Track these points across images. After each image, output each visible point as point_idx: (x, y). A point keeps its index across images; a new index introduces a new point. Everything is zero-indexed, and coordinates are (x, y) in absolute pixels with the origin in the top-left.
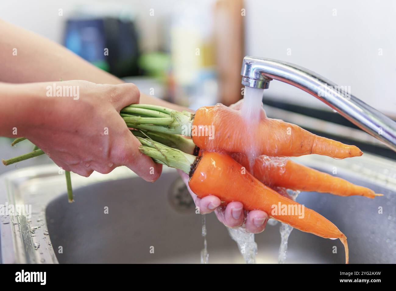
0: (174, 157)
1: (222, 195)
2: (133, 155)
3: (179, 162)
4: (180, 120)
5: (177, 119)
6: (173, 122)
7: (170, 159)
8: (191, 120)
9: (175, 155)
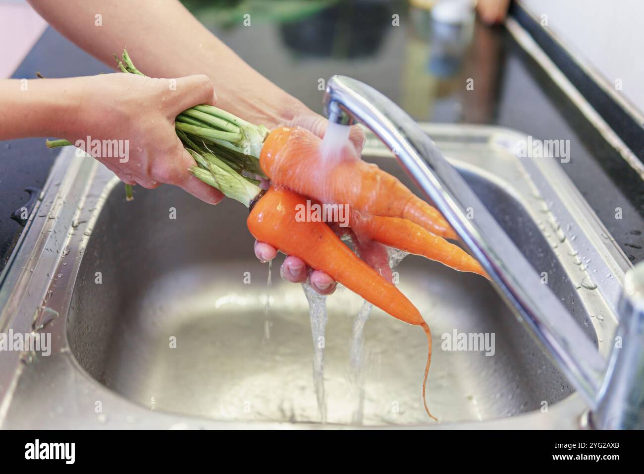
0: (231, 187)
1: (279, 245)
2: (180, 176)
3: (237, 194)
4: (250, 139)
5: (248, 137)
6: (240, 141)
7: (225, 189)
8: (263, 142)
9: (233, 185)
